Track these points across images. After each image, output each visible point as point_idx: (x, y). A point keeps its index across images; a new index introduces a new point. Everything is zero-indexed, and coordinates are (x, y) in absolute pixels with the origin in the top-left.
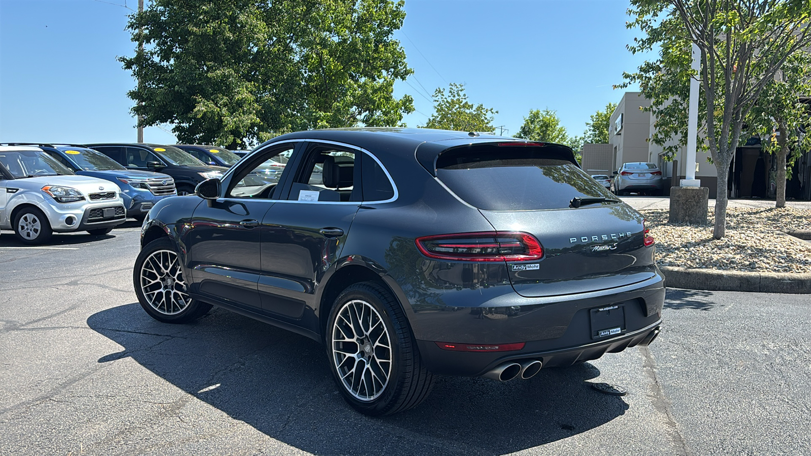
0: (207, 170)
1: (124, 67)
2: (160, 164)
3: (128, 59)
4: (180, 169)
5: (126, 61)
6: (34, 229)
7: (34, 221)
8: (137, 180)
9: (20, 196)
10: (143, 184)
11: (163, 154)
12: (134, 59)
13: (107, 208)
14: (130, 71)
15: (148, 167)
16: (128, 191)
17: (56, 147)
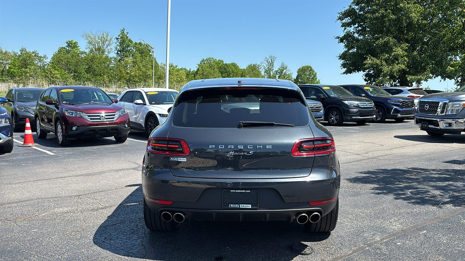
0: (350, 100)
1: (339, 42)
2: (324, 96)
5: (340, 39)
11: (327, 90)
12: (344, 37)
14: (342, 44)
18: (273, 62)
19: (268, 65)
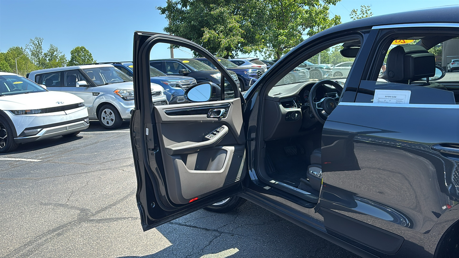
0: (215, 73)
1: (160, 13)
2: (186, 71)
3: (162, 8)
4: (199, 73)
5: (161, 9)
6: (111, 119)
7: (111, 113)
8: (174, 82)
9: (101, 97)
10: (178, 84)
11: (187, 64)
12: (166, 7)
13: (156, 102)
14: (164, 15)
15: (179, 73)
16: (168, 89)
17: (123, 64)
18: (40, 44)
19: (36, 48)
